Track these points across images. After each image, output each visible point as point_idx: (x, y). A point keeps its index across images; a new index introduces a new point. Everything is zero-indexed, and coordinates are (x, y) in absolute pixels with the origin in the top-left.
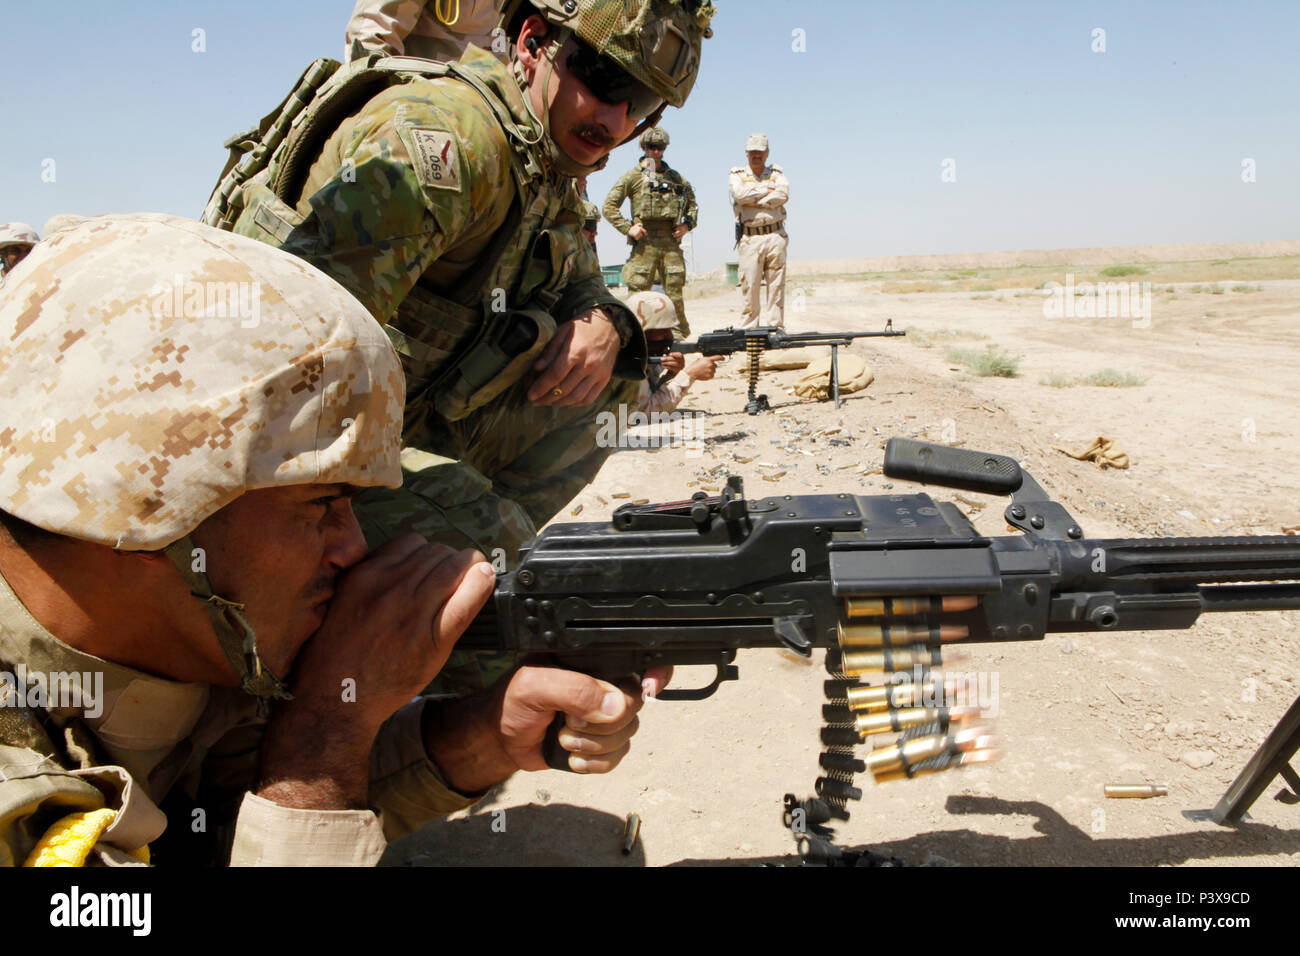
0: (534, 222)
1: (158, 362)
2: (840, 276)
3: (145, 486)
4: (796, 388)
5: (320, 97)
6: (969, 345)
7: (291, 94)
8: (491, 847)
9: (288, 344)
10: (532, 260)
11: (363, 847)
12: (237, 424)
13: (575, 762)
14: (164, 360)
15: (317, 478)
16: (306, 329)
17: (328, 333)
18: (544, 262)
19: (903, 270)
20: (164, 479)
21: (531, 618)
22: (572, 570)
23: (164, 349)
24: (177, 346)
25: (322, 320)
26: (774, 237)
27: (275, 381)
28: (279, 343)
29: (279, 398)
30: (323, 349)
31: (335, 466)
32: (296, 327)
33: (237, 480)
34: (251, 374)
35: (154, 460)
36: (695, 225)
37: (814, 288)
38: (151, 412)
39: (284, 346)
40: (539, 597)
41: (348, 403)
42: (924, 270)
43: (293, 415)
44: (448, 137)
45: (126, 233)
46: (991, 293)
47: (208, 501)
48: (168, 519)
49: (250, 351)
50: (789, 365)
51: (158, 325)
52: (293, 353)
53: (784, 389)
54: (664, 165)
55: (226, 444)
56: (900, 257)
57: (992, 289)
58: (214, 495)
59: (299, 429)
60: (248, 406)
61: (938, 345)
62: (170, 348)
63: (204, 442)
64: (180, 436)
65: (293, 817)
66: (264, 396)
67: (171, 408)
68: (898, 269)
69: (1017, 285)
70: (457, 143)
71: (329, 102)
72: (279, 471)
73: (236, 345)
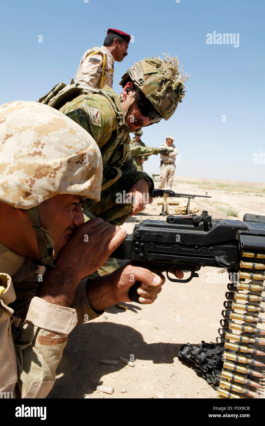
0: (119, 140)
1: (35, 147)
2: (186, 182)
3: (27, 187)
4: (176, 210)
5: (60, 94)
6: (224, 206)
7: (50, 92)
8: (89, 332)
9: (76, 147)
10: (117, 152)
11: (71, 321)
12: (59, 171)
13: (141, 299)
14: (37, 147)
15: (79, 193)
16: (82, 144)
17: (88, 146)
18: (120, 153)
19: (204, 183)
20: (33, 186)
21: (136, 248)
22: (153, 234)
23: (38, 143)
24: (42, 143)
25: (86, 142)
26: (172, 166)
27: (71, 159)
28: (74, 147)
29: (72, 165)
30: (86, 151)
31: (85, 190)
32: (79, 142)
33: (56, 189)
34: (64, 156)
35: (31, 179)
36: (147, 159)
37: (178, 185)
38: (32, 163)
39: (74, 148)
40: (140, 242)
41: (91, 170)
42: (210, 183)
43: (75, 171)
44: (98, 110)
45: (28, 106)
46: (231, 192)
47: (46, 195)
48: (32, 199)
49: (64, 148)
50: (173, 204)
51: (37, 136)
52: (77, 151)
53: (172, 210)
54: (140, 140)
55: (54, 177)
56: (204, 179)
57: (230, 191)
58: (48, 194)
59: (76, 176)
60: (62, 165)
61: (214, 205)
62: (39, 143)
63: (47, 175)
64: (40, 172)
65: (51, 306)
66: (67, 163)
67: (38, 163)
68: (203, 182)
69: (238, 191)
70: (101, 112)
71: (62, 95)
72: (68, 189)
73: (60, 145)
